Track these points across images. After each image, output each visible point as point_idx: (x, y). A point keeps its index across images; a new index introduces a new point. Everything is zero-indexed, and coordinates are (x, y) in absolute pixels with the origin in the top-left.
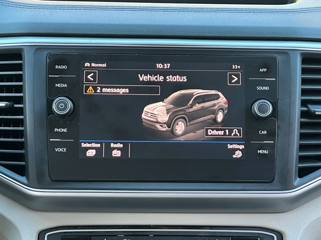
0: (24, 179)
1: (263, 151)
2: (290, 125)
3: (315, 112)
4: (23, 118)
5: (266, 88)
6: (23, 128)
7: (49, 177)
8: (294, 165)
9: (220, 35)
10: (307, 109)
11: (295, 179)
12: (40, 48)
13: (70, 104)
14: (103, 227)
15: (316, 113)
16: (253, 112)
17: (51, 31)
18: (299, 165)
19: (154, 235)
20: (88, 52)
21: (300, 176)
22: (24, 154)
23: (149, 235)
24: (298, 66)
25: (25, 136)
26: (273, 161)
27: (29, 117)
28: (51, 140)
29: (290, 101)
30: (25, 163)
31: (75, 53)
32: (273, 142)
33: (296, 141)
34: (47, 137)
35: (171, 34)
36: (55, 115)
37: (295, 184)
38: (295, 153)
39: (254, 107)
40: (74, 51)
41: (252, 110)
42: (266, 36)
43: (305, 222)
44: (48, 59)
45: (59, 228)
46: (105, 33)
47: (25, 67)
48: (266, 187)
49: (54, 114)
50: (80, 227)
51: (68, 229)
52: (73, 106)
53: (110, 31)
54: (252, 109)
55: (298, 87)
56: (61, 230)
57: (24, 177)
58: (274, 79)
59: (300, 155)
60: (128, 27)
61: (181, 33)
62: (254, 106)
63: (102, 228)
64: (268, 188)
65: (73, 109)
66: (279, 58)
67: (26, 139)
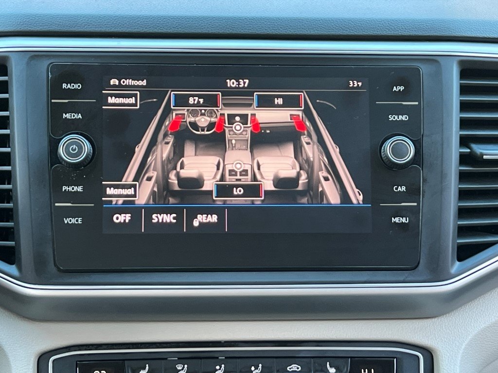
0: (13, 269)
1: (401, 218)
2: (443, 176)
3: (482, 155)
4: (10, 169)
5: (404, 118)
6: (11, 186)
7: (55, 265)
8: (450, 241)
9: (329, 33)
10: (469, 150)
11: (453, 264)
12: (36, 56)
13: (87, 147)
14: (143, 345)
15: (485, 157)
16: (383, 156)
17: (54, 27)
18: (458, 241)
19: (226, 358)
20: (116, 62)
21: (460, 259)
22: (13, 228)
23: (217, 358)
24: (455, 82)
25: (14, 199)
26: (417, 235)
27: (20, 168)
28: (56, 204)
29: (442, 138)
30: (14, 243)
31: (95, 63)
32: (415, 204)
33: (452, 203)
34: (51, 201)
35: (250, 31)
36: (62, 164)
37: (453, 270)
38: (451, 221)
39: (384, 149)
40: (93, 60)
41: (382, 154)
42: (403, 34)
43: (468, 333)
44: (50, 74)
45: (72, 348)
46: (143, 31)
47: (12, 87)
48: (407, 277)
49: (60, 163)
50: (107, 346)
51: (86, 350)
52: (91, 149)
53: (150, 27)
54: (382, 151)
55: (455, 115)
56: (75, 351)
57: (14, 266)
58: (417, 103)
59: (459, 224)
60: (180, 21)
61: (266, 30)
62: (385, 147)
63: (141, 347)
64: (409, 279)
65: (91, 154)
66: (424, 69)
67: (16, 204)
